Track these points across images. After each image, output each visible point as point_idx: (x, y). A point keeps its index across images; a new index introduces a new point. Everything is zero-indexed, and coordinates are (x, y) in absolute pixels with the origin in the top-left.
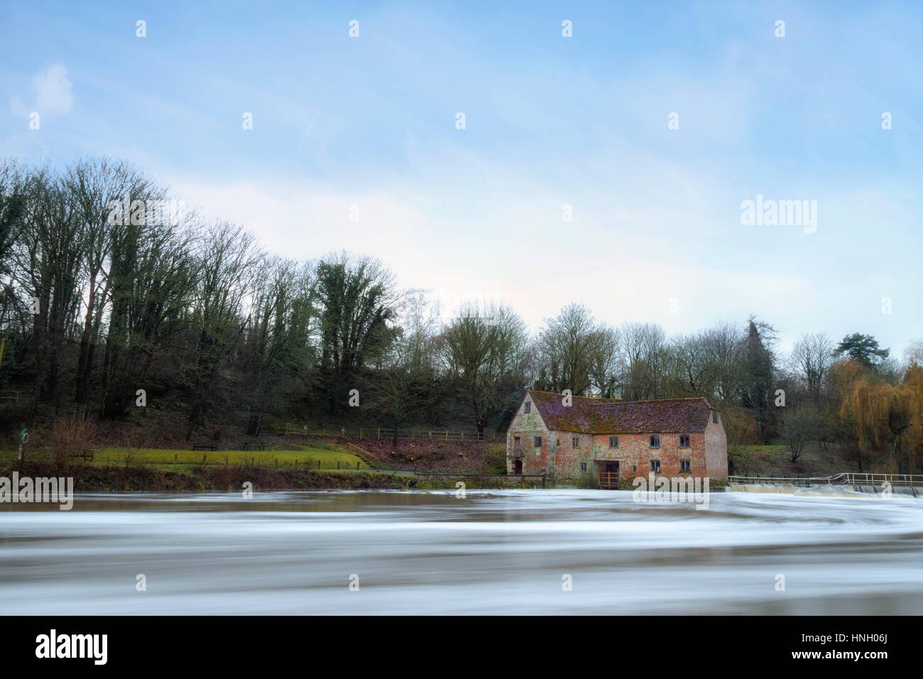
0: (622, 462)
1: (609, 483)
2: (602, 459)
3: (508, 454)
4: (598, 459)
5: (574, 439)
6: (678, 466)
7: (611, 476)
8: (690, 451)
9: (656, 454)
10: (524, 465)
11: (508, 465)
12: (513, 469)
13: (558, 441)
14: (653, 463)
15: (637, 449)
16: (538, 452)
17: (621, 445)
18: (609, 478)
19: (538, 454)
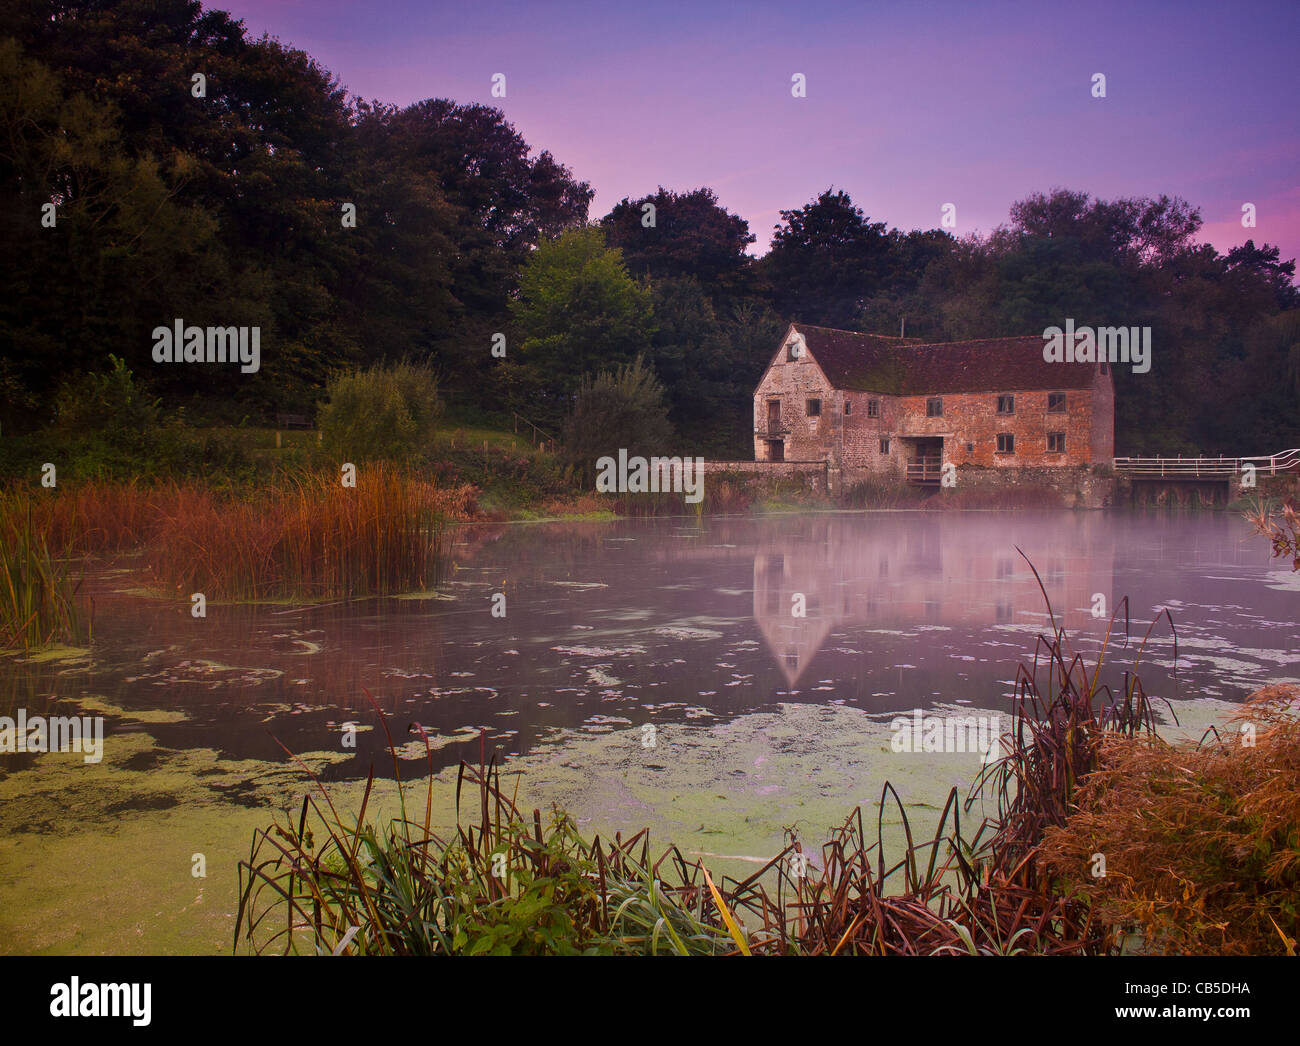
0: (948, 439)
1: (924, 472)
2: (915, 435)
3: (756, 430)
4: (908, 435)
5: (870, 403)
6: (1043, 442)
7: (928, 462)
8: (1066, 418)
9: (1005, 423)
10: (787, 446)
11: (756, 448)
12: (765, 452)
13: (847, 405)
14: (1001, 438)
15: (974, 418)
16: (813, 425)
17: (947, 410)
18: (925, 465)
19: (814, 428)
